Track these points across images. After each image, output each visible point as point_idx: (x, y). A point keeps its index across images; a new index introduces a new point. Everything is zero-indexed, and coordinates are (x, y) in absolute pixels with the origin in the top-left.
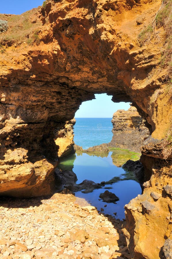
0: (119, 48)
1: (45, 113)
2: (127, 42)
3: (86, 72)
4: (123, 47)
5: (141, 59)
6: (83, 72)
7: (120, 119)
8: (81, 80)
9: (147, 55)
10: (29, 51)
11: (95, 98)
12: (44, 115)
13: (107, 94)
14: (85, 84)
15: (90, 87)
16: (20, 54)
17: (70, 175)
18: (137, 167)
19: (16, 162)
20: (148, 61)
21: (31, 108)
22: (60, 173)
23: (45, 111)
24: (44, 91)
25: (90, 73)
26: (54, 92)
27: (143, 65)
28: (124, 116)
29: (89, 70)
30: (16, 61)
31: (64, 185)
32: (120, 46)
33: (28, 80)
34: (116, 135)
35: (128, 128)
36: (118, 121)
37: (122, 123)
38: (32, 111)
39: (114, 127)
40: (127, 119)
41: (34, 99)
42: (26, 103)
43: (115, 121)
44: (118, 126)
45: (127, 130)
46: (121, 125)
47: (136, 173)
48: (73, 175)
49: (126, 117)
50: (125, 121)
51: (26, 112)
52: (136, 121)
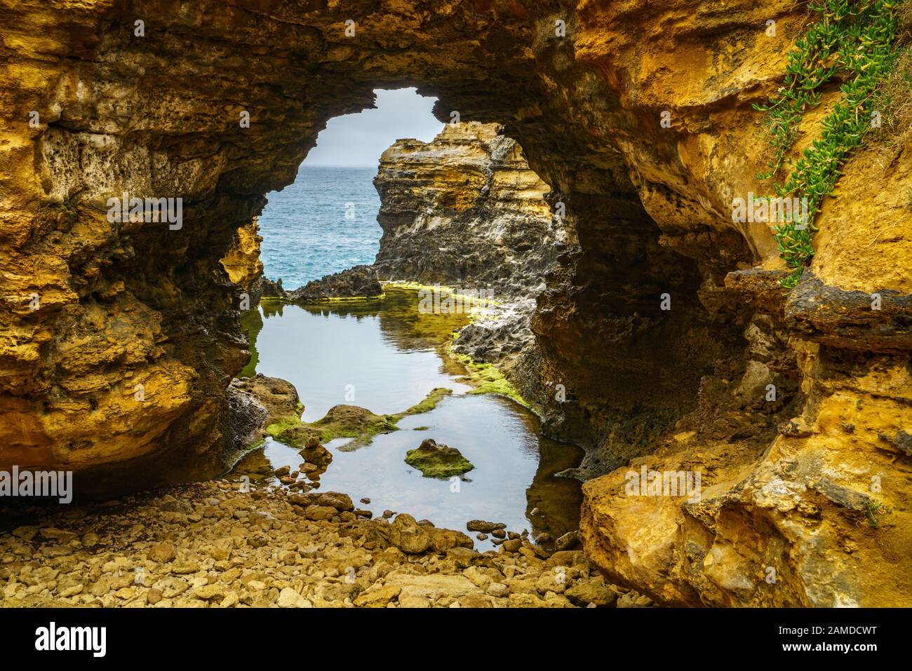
1: (215, 165)
3: (398, 14)
6: (387, 12)
7: (406, 176)
8: (357, 41)
11: (372, 106)
12: (213, 173)
13: (418, 92)
14: (362, 55)
15: (375, 65)
17: (274, 391)
18: (504, 349)
19: (131, 359)
21: (172, 144)
23: (216, 158)
24: (226, 79)
25: (411, 19)
26: (260, 85)
27: (702, 23)
28: (421, 165)
29: (410, 7)
31: (262, 431)
34: (393, 234)
35: (437, 208)
36: (400, 183)
37: (416, 191)
38: (170, 160)
39: (384, 205)
40: (432, 175)
41: (183, 109)
42: (152, 127)
43: (389, 182)
44: (398, 201)
45: (432, 216)
46: (410, 197)
47: (505, 372)
48: (286, 389)
49: (428, 169)
50: (425, 184)
51: (151, 163)
52: (468, 182)
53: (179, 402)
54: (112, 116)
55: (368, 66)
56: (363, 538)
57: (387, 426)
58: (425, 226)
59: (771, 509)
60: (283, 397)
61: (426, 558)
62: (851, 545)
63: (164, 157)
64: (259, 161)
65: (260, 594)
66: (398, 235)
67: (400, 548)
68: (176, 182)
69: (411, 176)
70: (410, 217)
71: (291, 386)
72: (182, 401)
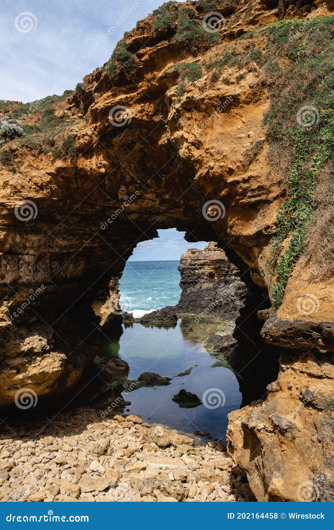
0: (211, 171)
1: (80, 265)
2: (222, 164)
3: (150, 200)
4: (217, 170)
5: (245, 191)
6: (145, 199)
7: (192, 265)
8: (139, 211)
9: (255, 185)
10: (58, 168)
11: (157, 237)
12: (79, 269)
13: (177, 230)
14: (144, 216)
15: (152, 219)
16: (43, 172)
17: (118, 365)
19: (36, 351)
20: (256, 193)
21: (60, 258)
22: (100, 362)
23: (80, 262)
24: (81, 230)
25: (156, 201)
27: (249, 200)
28: (199, 260)
29: (154, 196)
30: (36, 184)
32: (212, 168)
33: (55, 214)
34: (186, 291)
35: (206, 279)
36: (189, 268)
37: (197, 271)
38: (60, 264)
39: (183, 278)
40: (203, 265)
41: (63, 243)
42: (50, 250)
43: (184, 268)
44: (189, 276)
45: (204, 283)
46: (194, 275)
47: (227, 357)
48: (123, 364)
49: (202, 261)
50: (201, 268)
51: (51, 266)
52: (220, 267)
53: (56, 370)
54: (32, 247)
55: (149, 220)
56: (141, 438)
57: (166, 382)
58: (201, 287)
59: (254, 428)
60: (121, 368)
61: (168, 449)
62: (284, 447)
63: (56, 263)
64: (105, 262)
65: (83, 463)
66: (189, 292)
67: (156, 444)
68: (62, 273)
69: (194, 265)
70: (194, 283)
71: (126, 363)
72: (57, 369)
